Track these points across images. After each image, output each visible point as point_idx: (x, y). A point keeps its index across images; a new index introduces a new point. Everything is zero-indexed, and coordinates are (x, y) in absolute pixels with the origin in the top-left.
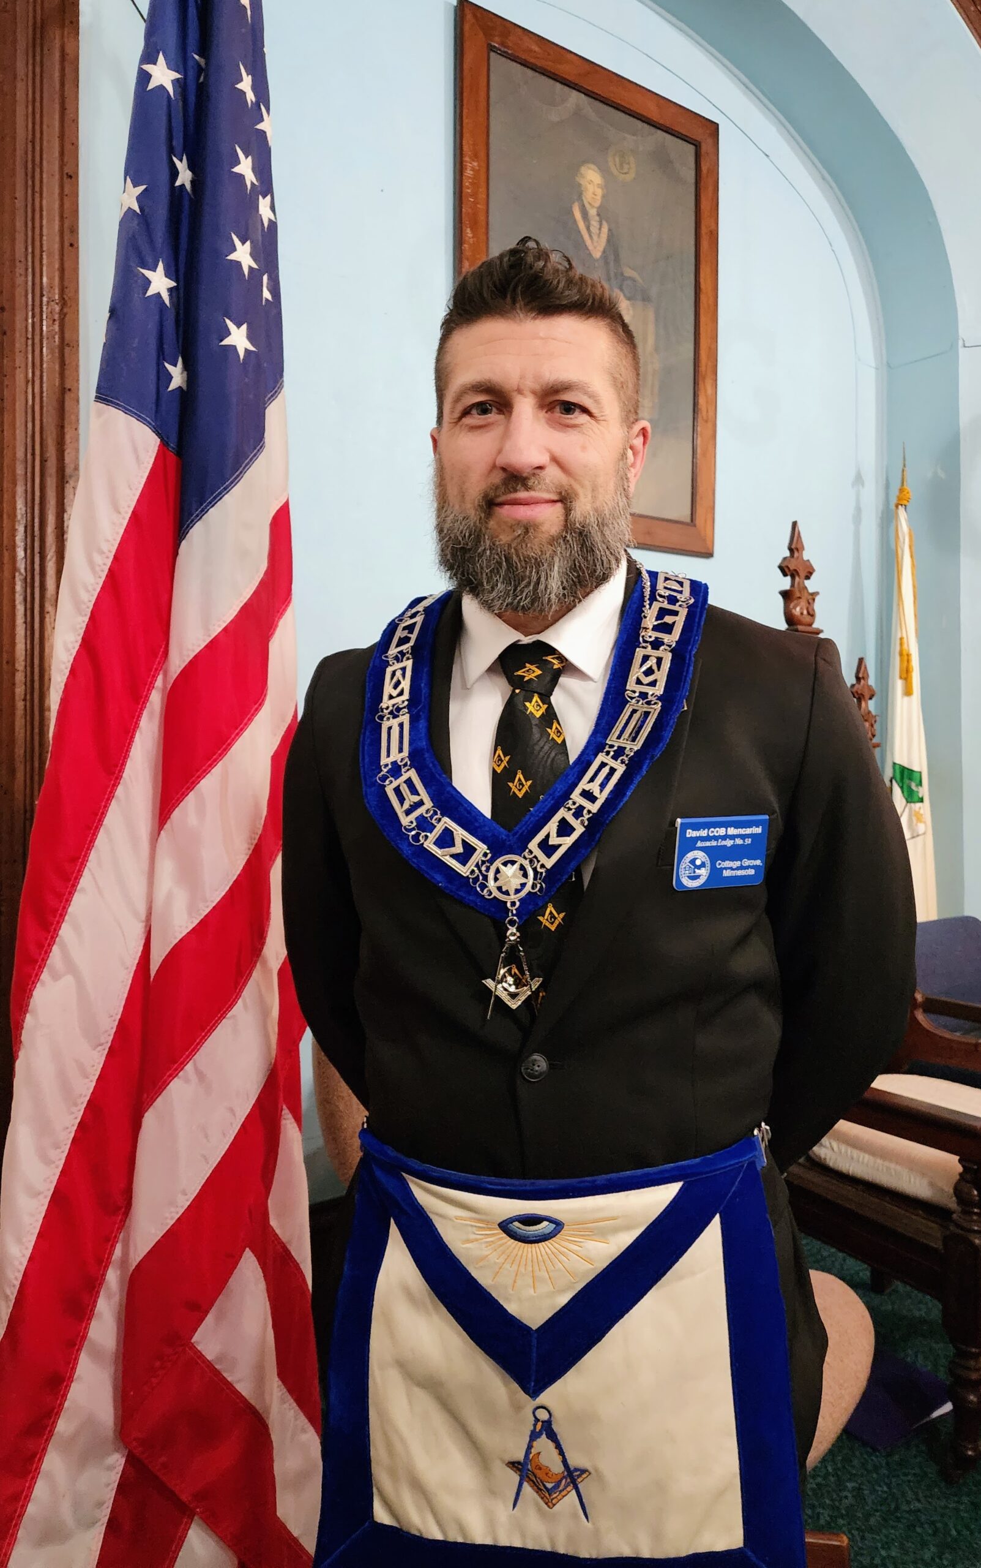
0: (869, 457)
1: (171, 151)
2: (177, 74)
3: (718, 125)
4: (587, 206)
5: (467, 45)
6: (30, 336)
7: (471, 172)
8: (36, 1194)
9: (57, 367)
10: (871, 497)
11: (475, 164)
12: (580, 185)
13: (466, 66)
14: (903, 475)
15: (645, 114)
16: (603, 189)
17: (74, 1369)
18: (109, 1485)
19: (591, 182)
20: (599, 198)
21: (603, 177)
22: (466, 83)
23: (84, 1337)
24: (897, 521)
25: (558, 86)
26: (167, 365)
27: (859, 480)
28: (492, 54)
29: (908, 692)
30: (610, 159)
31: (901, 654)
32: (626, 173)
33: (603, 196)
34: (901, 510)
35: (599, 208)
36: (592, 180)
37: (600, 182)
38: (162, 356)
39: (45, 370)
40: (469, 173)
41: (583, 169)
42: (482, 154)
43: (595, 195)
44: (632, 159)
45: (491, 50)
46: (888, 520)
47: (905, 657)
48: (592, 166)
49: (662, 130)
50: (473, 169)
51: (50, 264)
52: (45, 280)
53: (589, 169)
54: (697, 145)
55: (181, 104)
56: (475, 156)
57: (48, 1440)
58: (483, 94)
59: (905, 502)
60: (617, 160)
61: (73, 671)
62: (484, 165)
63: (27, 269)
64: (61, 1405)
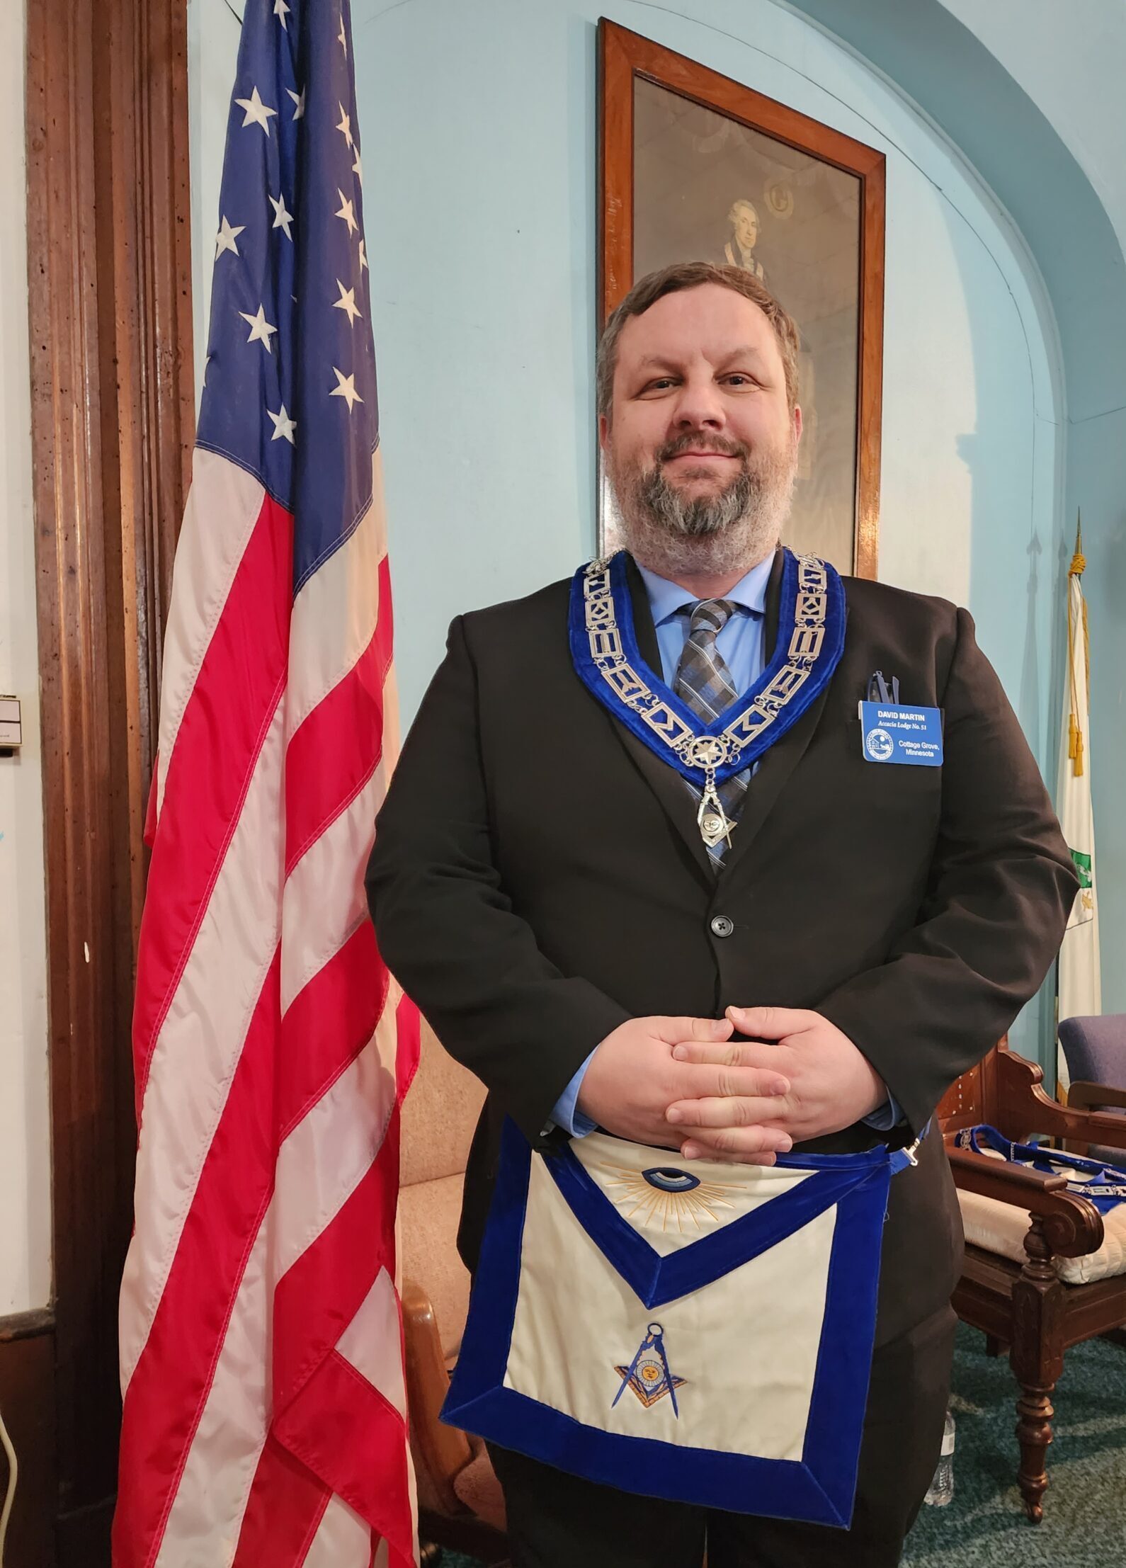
0: (1045, 520)
1: (268, 191)
2: (271, 110)
3: (885, 155)
4: (740, 246)
5: (609, 70)
6: (144, 390)
7: (614, 211)
8: (172, 1216)
9: (173, 422)
10: (1047, 564)
11: (619, 201)
12: (733, 224)
13: (607, 94)
14: (1078, 540)
15: (803, 144)
16: (757, 228)
17: (212, 1376)
18: (245, 1483)
19: (744, 220)
20: (754, 237)
21: (758, 213)
22: (609, 112)
23: (220, 1347)
24: (1070, 591)
25: (709, 113)
26: (269, 413)
27: (1035, 545)
28: (636, 80)
29: (1077, 772)
30: (767, 195)
31: (1071, 732)
32: (781, 211)
33: (759, 236)
34: (1075, 578)
35: (752, 249)
36: (745, 217)
37: (754, 220)
38: (266, 404)
39: (160, 425)
40: (611, 211)
41: (736, 206)
42: (626, 193)
43: (750, 235)
44: (790, 195)
45: (636, 75)
46: (1063, 589)
47: (1076, 736)
48: (746, 202)
49: (823, 162)
50: (616, 207)
51: (163, 314)
52: (158, 330)
53: (743, 205)
54: (862, 179)
55: (276, 142)
56: (618, 193)
57: (190, 1441)
58: (626, 125)
59: (1079, 571)
60: (774, 194)
61: (186, 719)
62: (627, 201)
63: (139, 319)
64: (202, 1408)
